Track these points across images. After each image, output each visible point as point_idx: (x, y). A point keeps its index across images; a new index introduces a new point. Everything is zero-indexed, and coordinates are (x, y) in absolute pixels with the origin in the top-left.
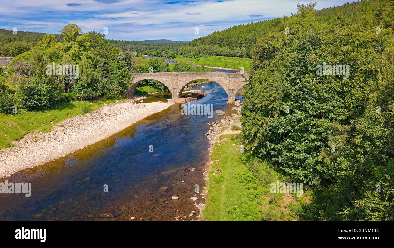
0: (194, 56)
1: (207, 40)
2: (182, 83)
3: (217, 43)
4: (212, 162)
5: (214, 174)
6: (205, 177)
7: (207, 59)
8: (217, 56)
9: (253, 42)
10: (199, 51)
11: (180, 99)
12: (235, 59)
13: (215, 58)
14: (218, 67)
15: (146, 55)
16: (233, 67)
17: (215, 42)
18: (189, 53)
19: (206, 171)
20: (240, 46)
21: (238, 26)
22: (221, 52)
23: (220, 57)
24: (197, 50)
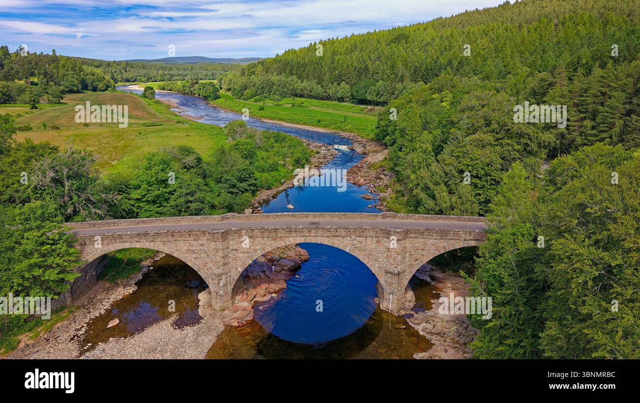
0: (253, 97)
1: (275, 66)
2: (241, 255)
3: (294, 72)
7: (279, 103)
8: (296, 98)
9: (363, 73)
10: (263, 88)
12: (331, 106)
13: (293, 102)
14: (304, 124)
15: (164, 89)
16: (334, 127)
17: (291, 70)
18: (242, 90)
20: (339, 80)
21: (327, 40)
22: (302, 90)
23: (303, 99)
24: (257, 85)
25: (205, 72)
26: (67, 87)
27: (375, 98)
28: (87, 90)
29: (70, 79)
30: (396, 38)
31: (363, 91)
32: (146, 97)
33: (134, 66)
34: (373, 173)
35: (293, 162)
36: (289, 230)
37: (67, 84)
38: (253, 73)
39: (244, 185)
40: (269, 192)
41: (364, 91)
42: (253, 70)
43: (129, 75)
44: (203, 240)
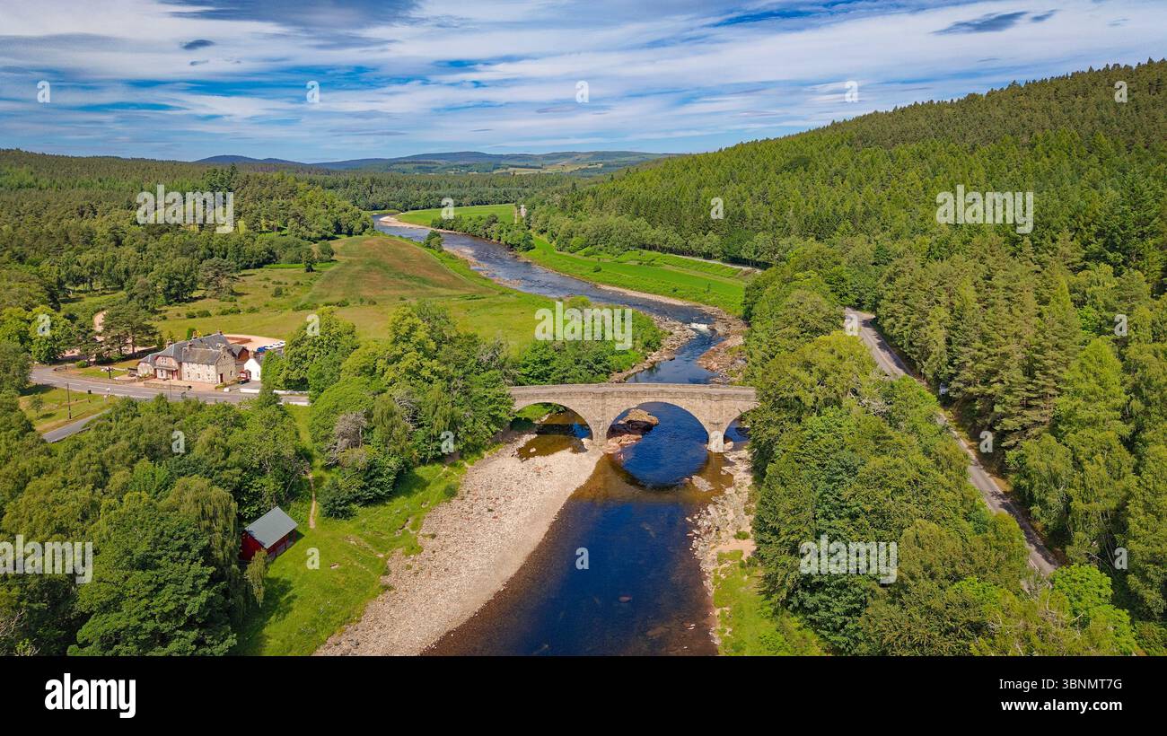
0: (583, 247)
1: (613, 200)
3: (642, 212)
4: (717, 612)
5: (727, 634)
6: (714, 639)
7: (620, 259)
8: (644, 251)
9: (738, 221)
10: (596, 236)
11: (609, 441)
13: (639, 257)
14: (655, 293)
15: (441, 228)
16: (694, 298)
17: (637, 209)
18: (567, 237)
19: (713, 629)
20: (705, 228)
22: (653, 240)
23: (654, 253)
24: (589, 231)
25: (492, 191)
26: (319, 232)
27: (753, 256)
28: (341, 233)
29: (323, 220)
30: (791, 164)
31: (736, 246)
32: (430, 247)
33: (383, 183)
34: (729, 358)
35: (643, 345)
36: (645, 393)
37: (320, 227)
38: (580, 207)
39: (599, 367)
40: (620, 375)
41: (738, 247)
42: (579, 203)
43: (377, 198)
44: (589, 398)
